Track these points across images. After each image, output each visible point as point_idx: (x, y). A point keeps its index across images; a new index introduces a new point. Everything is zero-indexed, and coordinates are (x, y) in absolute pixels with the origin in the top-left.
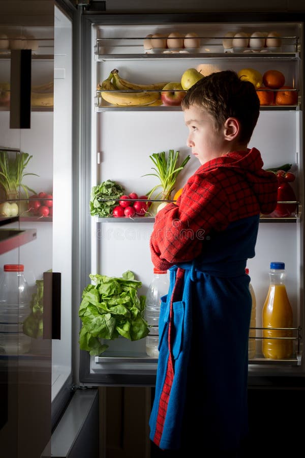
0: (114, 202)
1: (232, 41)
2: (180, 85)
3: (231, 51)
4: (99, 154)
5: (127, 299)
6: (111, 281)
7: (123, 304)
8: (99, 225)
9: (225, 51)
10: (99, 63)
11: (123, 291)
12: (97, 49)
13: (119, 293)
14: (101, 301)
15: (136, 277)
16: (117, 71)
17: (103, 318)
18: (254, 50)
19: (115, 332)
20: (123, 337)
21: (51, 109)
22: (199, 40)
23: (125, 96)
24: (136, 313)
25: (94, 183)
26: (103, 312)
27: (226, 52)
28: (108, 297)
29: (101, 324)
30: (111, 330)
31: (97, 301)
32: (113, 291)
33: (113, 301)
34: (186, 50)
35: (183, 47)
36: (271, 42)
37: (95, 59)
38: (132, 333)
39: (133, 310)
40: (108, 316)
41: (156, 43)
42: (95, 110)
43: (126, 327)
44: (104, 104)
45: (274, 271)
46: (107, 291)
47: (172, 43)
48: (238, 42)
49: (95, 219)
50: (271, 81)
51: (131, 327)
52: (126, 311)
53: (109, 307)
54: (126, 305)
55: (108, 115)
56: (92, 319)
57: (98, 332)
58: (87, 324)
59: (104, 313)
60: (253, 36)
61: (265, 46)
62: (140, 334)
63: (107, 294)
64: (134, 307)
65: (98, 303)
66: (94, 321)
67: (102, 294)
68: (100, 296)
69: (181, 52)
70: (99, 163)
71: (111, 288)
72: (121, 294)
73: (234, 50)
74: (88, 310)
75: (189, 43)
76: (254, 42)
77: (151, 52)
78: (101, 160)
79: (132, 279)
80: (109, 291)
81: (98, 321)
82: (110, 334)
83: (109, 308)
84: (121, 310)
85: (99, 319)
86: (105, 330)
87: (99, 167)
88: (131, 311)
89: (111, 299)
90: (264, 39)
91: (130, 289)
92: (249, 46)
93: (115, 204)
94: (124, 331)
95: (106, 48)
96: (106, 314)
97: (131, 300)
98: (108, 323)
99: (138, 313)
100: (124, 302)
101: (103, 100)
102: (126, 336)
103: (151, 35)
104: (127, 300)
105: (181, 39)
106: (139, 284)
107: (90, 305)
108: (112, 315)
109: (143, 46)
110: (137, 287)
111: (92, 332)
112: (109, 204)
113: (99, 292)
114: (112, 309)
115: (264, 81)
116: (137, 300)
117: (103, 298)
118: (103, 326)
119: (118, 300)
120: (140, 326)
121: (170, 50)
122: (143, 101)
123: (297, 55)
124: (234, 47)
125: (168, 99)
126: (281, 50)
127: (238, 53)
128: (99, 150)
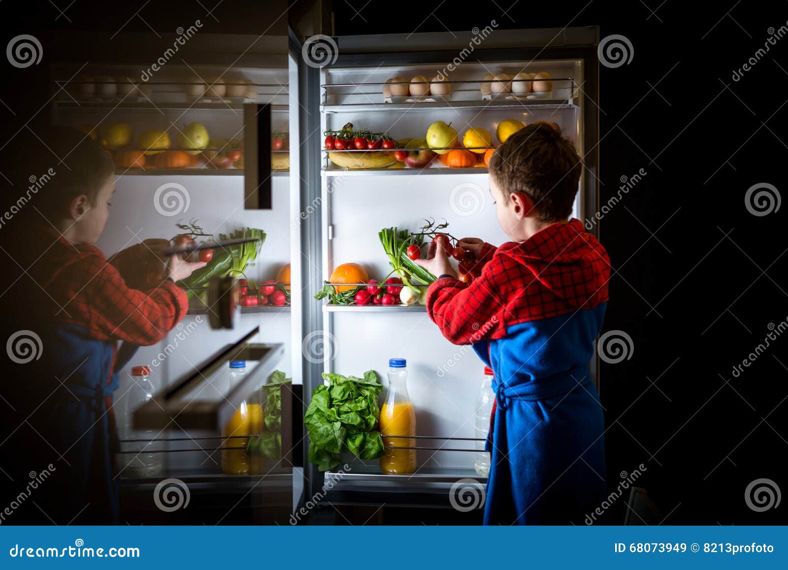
1: (490, 86)
2: (425, 142)
3: (489, 97)
4: (330, 228)
5: (363, 404)
7: (357, 412)
9: (483, 97)
11: (360, 395)
12: (324, 97)
13: (354, 397)
14: (331, 405)
15: (379, 379)
16: (351, 125)
17: (332, 427)
18: (518, 96)
22: (449, 85)
23: (357, 157)
24: (373, 422)
26: (332, 419)
27: (485, 99)
28: (341, 402)
29: (329, 435)
30: (340, 442)
31: (326, 406)
32: (347, 394)
33: (345, 408)
34: (433, 98)
35: (430, 94)
36: (538, 86)
37: (324, 110)
39: (370, 419)
40: (338, 425)
41: (396, 89)
42: (325, 174)
44: (335, 167)
46: (340, 394)
47: (415, 89)
48: (497, 87)
49: (327, 308)
51: (363, 441)
52: (359, 419)
53: (339, 414)
54: (361, 413)
56: (319, 427)
57: (324, 444)
58: (313, 434)
59: (333, 422)
60: (515, 78)
61: (532, 91)
63: (339, 398)
64: (371, 416)
65: (327, 409)
66: (321, 430)
67: (333, 399)
68: (331, 400)
69: (428, 100)
70: (330, 238)
71: (344, 391)
72: (357, 398)
73: (492, 97)
74: (315, 416)
75: (436, 89)
76: (518, 87)
77: (390, 100)
78: (333, 235)
79: (373, 381)
80: (342, 395)
81: (326, 431)
82: (339, 447)
83: (339, 416)
84: (354, 418)
85: (327, 428)
86: (333, 442)
87: (331, 245)
88: (367, 419)
89: (343, 405)
90: (530, 82)
91: (367, 393)
92: (511, 91)
95: (336, 97)
96: (336, 422)
97: (368, 407)
98: (337, 434)
100: (359, 409)
101: (331, 162)
103: (391, 80)
104: (363, 406)
105: (426, 84)
106: (381, 387)
107: (318, 410)
108: (343, 425)
109: (382, 93)
110: (377, 390)
111: (318, 443)
113: (330, 395)
114: (344, 416)
116: (376, 407)
117: (334, 402)
118: (332, 437)
119: (353, 405)
121: (413, 99)
122: (379, 162)
123: (571, 102)
124: (491, 93)
125: (411, 160)
126: (551, 97)
127: (498, 101)
128: (331, 223)
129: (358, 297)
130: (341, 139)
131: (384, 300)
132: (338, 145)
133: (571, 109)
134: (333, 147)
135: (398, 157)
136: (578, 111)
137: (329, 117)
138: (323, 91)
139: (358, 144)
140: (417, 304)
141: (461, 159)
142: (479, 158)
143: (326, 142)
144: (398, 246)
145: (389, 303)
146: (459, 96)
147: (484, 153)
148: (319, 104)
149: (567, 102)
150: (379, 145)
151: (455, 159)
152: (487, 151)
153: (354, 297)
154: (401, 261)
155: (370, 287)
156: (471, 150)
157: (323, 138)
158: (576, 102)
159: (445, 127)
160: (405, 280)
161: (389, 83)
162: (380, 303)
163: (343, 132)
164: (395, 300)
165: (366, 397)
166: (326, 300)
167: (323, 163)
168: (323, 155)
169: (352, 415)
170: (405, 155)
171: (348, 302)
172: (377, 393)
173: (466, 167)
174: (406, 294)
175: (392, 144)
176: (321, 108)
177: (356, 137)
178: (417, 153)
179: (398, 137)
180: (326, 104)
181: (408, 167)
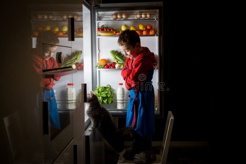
2: (121, 29)
3: (136, 19)
5: (107, 92)
6: (102, 87)
8: (99, 71)
13: (104, 91)
14: (99, 93)
15: (110, 86)
18: (143, 18)
19: (103, 102)
20: (105, 103)
21: (82, 37)
22: (127, 15)
24: (109, 96)
30: (101, 101)
33: (102, 93)
35: (122, 18)
36: (148, 16)
37: (97, 22)
38: (107, 102)
40: (101, 97)
41: (114, 17)
42: (97, 37)
43: (106, 100)
44: (100, 35)
47: (119, 16)
48: (138, 16)
49: (98, 70)
50: (148, 28)
51: (108, 100)
52: (106, 96)
54: (106, 94)
60: (143, 14)
61: (146, 17)
62: (110, 102)
63: (101, 91)
64: (108, 95)
67: (99, 91)
69: (122, 19)
71: (102, 89)
75: (124, 16)
76: (143, 16)
77: (113, 19)
78: (99, 52)
79: (109, 87)
84: (105, 96)
87: (99, 54)
90: (146, 15)
91: (107, 90)
92: (141, 17)
94: (105, 101)
95: (100, 19)
97: (108, 93)
98: (101, 99)
99: (110, 97)
102: (106, 103)
105: (121, 15)
106: (111, 88)
109: (111, 18)
114: (102, 95)
115: (146, 28)
116: (110, 93)
119: (104, 93)
120: (110, 100)
121: (118, 19)
122: (110, 34)
123: (156, 19)
124: (137, 18)
125: (118, 34)
126: (151, 18)
127: (138, 19)
128: (99, 49)
129: (105, 67)
130: (101, 29)
131: (112, 67)
132: (100, 30)
133: (156, 21)
134: (99, 31)
135: (114, 33)
136: (158, 22)
137: (98, 24)
138: (96, 17)
139: (105, 30)
140: (120, 68)
143: (97, 29)
144: (115, 54)
145: (113, 68)
146: (130, 18)
148: (95, 20)
149: (155, 19)
150: (110, 30)
153: (104, 67)
154: (116, 58)
155: (108, 64)
157: (97, 28)
158: (157, 19)
159: (126, 26)
160: (117, 62)
161: (112, 15)
162: (111, 68)
163: (102, 27)
164: (114, 67)
165: (107, 91)
166: (98, 67)
167: (97, 35)
168: (97, 32)
169: (104, 95)
170: (116, 32)
171: (103, 68)
172: (110, 89)
174: (117, 66)
175: (113, 30)
176: (96, 21)
177: (104, 28)
178: (119, 32)
179: (114, 28)
180: (97, 20)
181: (117, 35)
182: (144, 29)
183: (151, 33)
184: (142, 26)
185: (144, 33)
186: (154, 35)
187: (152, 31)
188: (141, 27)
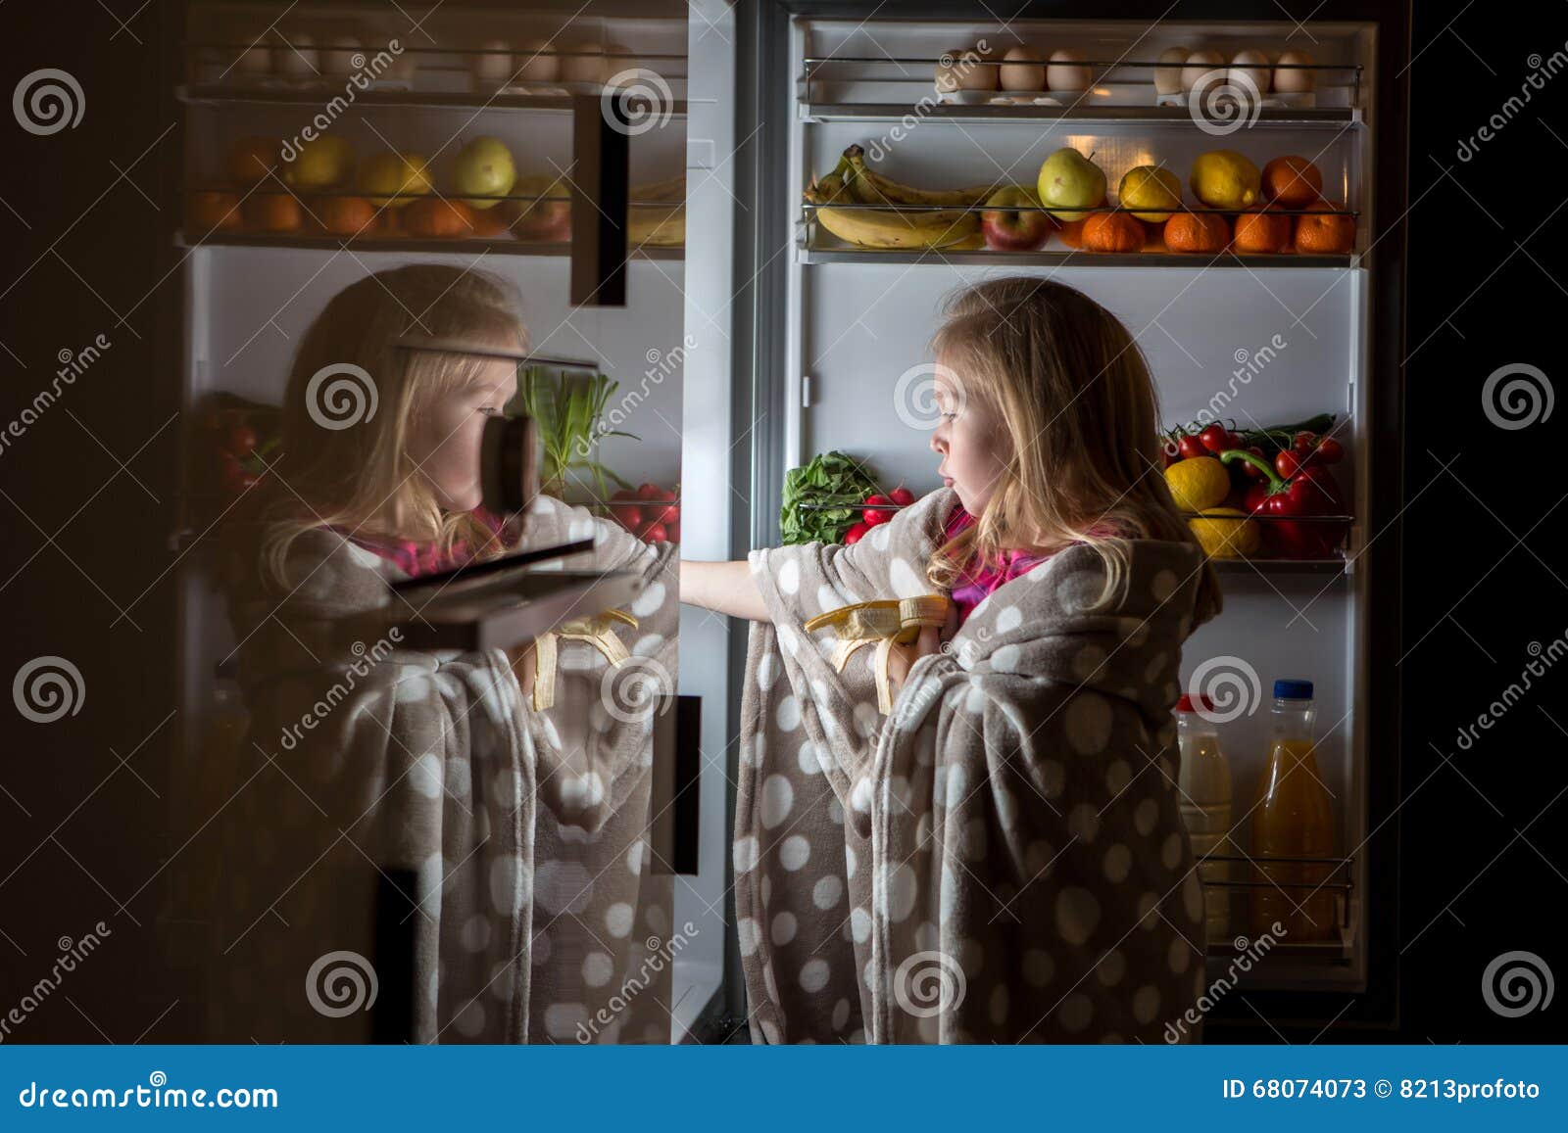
0: (848, 512)
1: (1179, 74)
2: (1035, 193)
3: (1176, 101)
4: (806, 380)
9: (1160, 100)
10: (809, 128)
12: (804, 86)
16: (861, 151)
21: (678, 252)
22: (1088, 70)
23: (883, 222)
25: (791, 460)
27: (1164, 104)
34: (1054, 97)
35: (1045, 89)
36: (1286, 79)
37: (799, 115)
41: (970, 73)
42: (797, 258)
44: (823, 243)
45: (1281, 702)
47: (1013, 75)
48: (1195, 79)
50: (1283, 188)
55: (834, 272)
60: (1237, 61)
61: (1269, 90)
69: (1038, 101)
70: (806, 404)
73: (1185, 100)
75: (1060, 76)
77: (955, 99)
78: (813, 397)
87: (807, 418)
90: (1268, 71)
93: (850, 518)
95: (830, 86)
101: (820, 228)
103: (956, 52)
105: (1039, 64)
109: (933, 81)
112: (834, 516)
115: (1266, 188)
121: (1008, 97)
122: (933, 237)
123: (1355, 117)
124: (1181, 91)
125: (999, 231)
126: (1311, 102)
128: (809, 369)
133: (1352, 130)
134: (824, 202)
136: (1366, 135)
141: (1115, 233)
142: (1154, 232)
146: (1105, 96)
147: (1164, 224)
149: (1347, 117)
151: (1098, 233)
152: (1171, 217)
156: (1133, 214)
158: (1364, 115)
173: (1124, 251)
178: (1013, 217)
181: (991, 247)
182: (1249, 196)
183: (1308, 238)
184: (1232, 170)
185: (1249, 234)
186: (1335, 258)
187: (1324, 220)
188: (1219, 184)
